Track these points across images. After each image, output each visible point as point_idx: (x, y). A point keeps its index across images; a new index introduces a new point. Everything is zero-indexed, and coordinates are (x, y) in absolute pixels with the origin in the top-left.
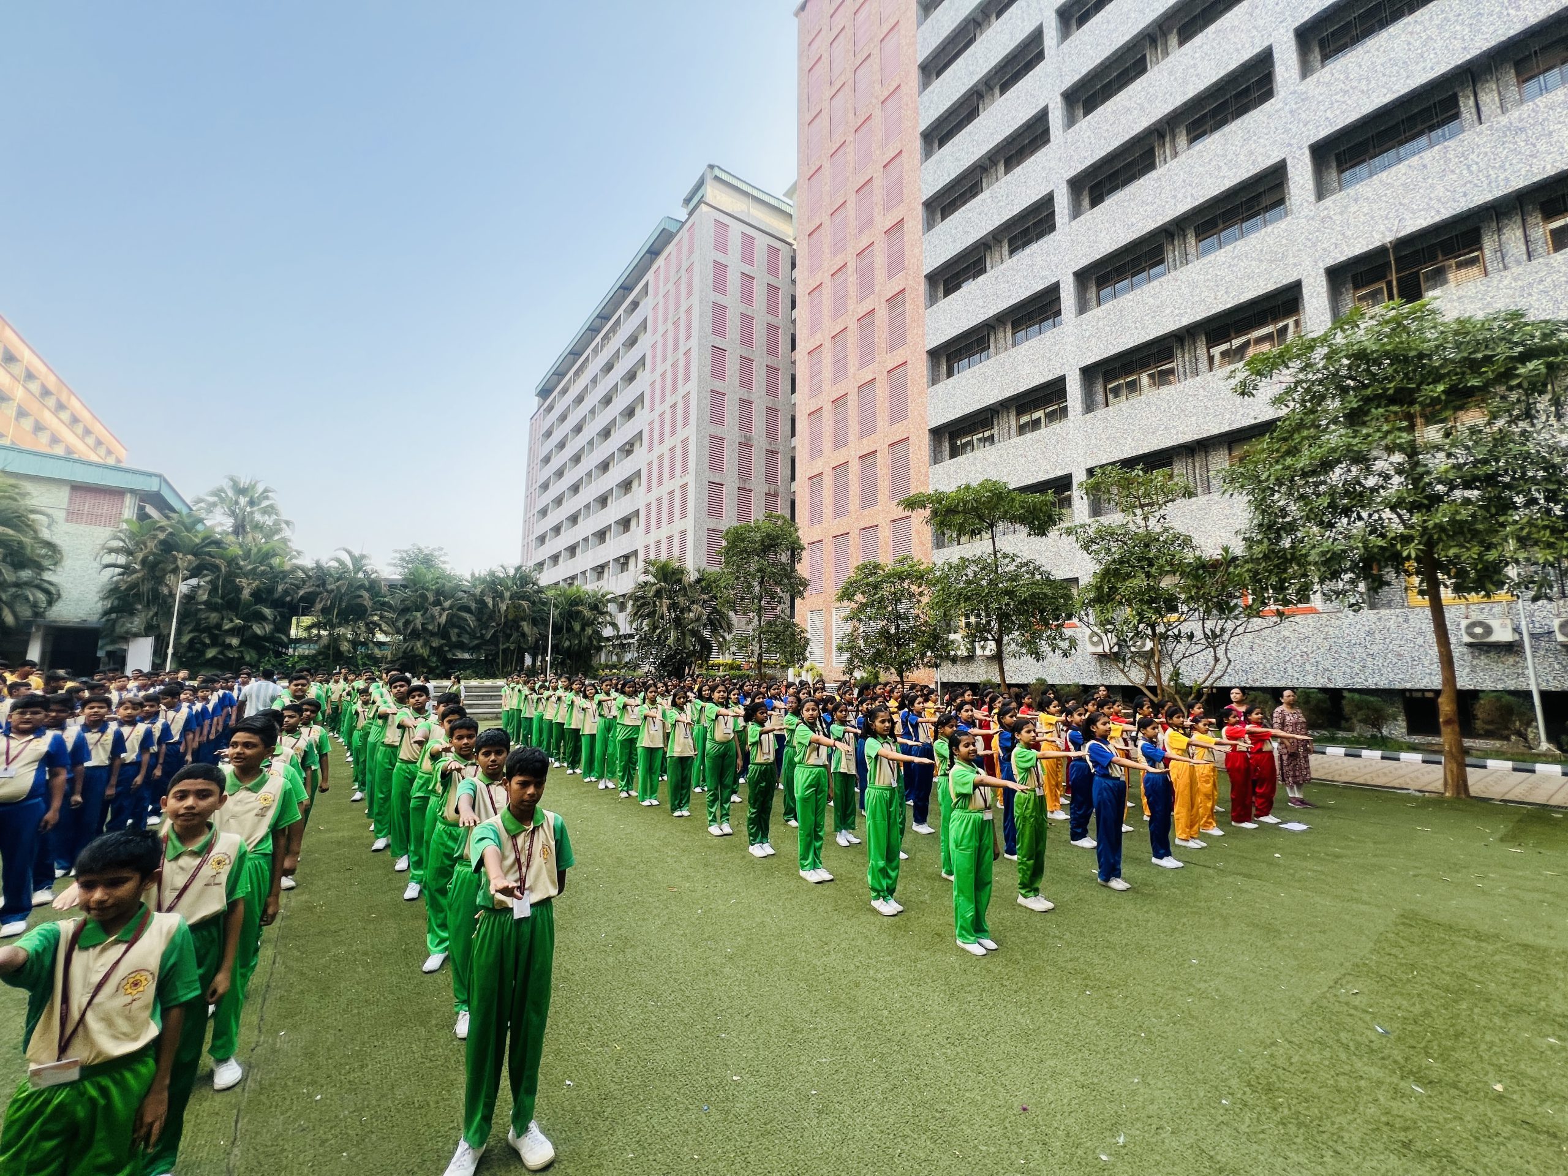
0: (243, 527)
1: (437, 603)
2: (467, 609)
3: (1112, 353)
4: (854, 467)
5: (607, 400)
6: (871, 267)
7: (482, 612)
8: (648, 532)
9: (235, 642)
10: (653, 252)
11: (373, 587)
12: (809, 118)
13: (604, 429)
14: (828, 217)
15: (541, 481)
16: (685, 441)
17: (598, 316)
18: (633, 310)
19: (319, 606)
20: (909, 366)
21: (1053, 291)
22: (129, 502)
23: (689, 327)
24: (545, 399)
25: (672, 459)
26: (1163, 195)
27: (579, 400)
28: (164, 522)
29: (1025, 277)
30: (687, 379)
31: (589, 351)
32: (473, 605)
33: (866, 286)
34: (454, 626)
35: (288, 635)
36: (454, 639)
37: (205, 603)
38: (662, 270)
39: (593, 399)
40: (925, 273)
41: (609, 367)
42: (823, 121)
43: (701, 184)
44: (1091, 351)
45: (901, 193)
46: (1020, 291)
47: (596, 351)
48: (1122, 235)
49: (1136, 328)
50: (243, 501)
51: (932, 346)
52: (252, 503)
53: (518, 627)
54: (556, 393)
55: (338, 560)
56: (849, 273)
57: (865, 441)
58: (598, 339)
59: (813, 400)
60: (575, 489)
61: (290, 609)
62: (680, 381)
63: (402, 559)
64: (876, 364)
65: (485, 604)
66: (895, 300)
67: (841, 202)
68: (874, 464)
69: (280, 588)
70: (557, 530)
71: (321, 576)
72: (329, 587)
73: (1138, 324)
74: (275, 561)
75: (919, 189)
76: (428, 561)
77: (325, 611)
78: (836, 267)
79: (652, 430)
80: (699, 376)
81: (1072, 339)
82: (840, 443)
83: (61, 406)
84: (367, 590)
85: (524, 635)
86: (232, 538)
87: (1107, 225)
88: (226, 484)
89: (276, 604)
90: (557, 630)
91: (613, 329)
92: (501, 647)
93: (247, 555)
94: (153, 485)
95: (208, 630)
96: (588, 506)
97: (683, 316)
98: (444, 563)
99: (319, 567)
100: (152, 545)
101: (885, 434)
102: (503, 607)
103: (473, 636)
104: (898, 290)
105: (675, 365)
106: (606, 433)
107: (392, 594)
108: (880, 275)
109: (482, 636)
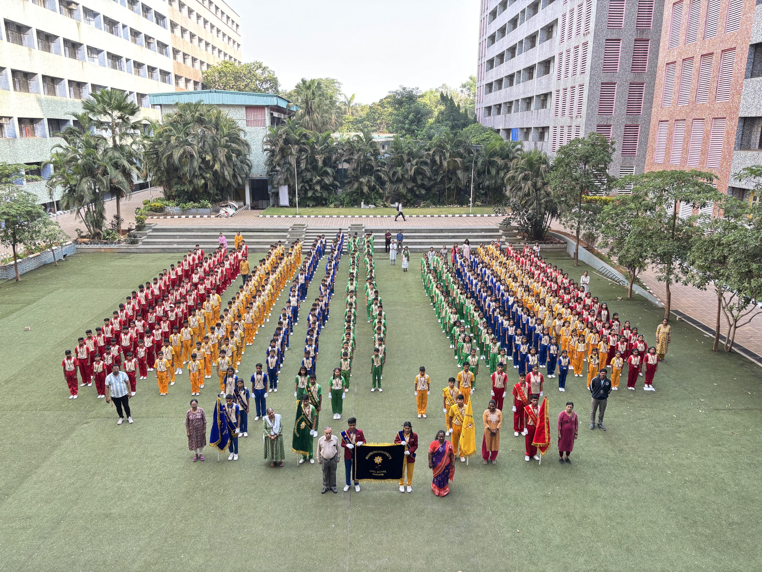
0: (311, 109)
1: (409, 161)
2: (426, 163)
7: (435, 166)
9: (319, 188)
15: (491, 9)
22: (267, 111)
32: (429, 161)
34: (419, 175)
36: (419, 182)
53: (456, 174)
60: (514, 23)
65: (435, 160)
69: (334, 157)
70: (503, 31)
71: (351, 149)
72: (355, 157)
77: (354, 169)
85: (459, 179)
89: (333, 167)
90: (479, 174)
92: (447, 186)
94: (274, 102)
95: (307, 182)
100: (280, 139)
102: (445, 164)
103: (429, 180)
109: (435, 180)
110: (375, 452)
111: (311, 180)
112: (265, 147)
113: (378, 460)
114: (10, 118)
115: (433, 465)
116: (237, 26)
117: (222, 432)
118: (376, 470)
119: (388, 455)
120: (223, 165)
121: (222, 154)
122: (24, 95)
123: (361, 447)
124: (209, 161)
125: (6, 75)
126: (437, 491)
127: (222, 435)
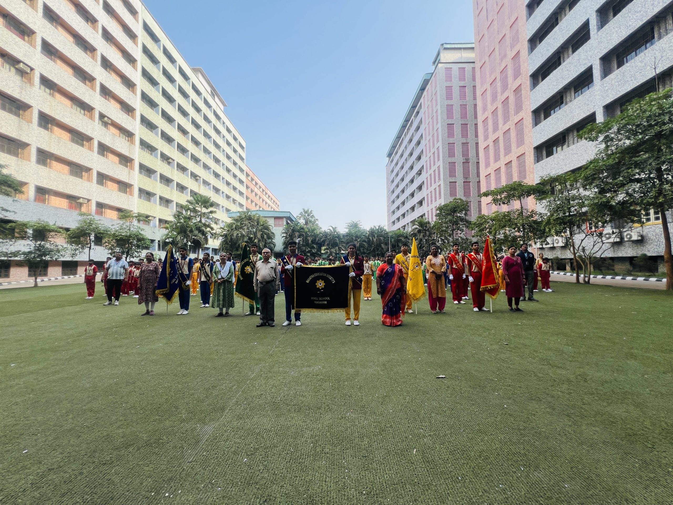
0: (307, 222)
1: (356, 240)
2: (365, 241)
3: (619, 96)
4: (503, 169)
5: (411, 154)
6: (506, 77)
7: (370, 242)
8: (428, 206)
9: (309, 254)
10: (423, 89)
11: (338, 237)
12: (478, 13)
13: (411, 166)
14: (488, 58)
16: (439, 167)
17: (405, 121)
18: (417, 115)
19: (326, 244)
20: (524, 120)
21: (589, 70)
22: (285, 220)
23: (437, 119)
24: (390, 158)
25: (435, 174)
26: (646, 5)
27: (402, 156)
28: (292, 225)
29: (575, 66)
30: (438, 141)
31: (403, 136)
32: (366, 240)
33: (505, 87)
34: (362, 247)
35: (321, 252)
37: (302, 245)
38: (426, 96)
39: (406, 154)
40: (530, 74)
41: (411, 141)
42: (484, 13)
43: (438, 54)
44: (608, 96)
45: (518, 38)
46: (573, 73)
47: (405, 135)
48: (624, 33)
49: (632, 80)
50: (306, 215)
51: (533, 109)
52: (308, 215)
53: (381, 246)
54: (393, 155)
55: (329, 229)
56: (497, 81)
57: (507, 157)
58: (406, 130)
59: (485, 142)
60: (403, 191)
61: (320, 245)
62: (435, 142)
63: (348, 226)
64: (510, 122)
65: (369, 239)
66: (517, 90)
67: (493, 49)
68: (511, 167)
69: (317, 239)
70: (398, 208)
71: (326, 235)
72: (328, 238)
73: (633, 78)
74: (315, 232)
75: (526, 34)
76: (355, 226)
77: (328, 245)
78: (492, 80)
79: (427, 165)
80: (442, 139)
81: (599, 92)
82: (497, 159)
83: (266, 193)
84: (337, 238)
85: (383, 249)
86: (305, 226)
87: (616, 29)
88: (302, 211)
89: (317, 244)
91: (411, 125)
92: (376, 253)
93: (309, 231)
94: (288, 215)
95: (303, 252)
96: (407, 198)
97: (435, 114)
98: (361, 225)
99: (325, 232)
100: (290, 230)
101: (515, 152)
102: (375, 240)
103: (367, 250)
104: (518, 85)
105: (433, 136)
106: (412, 168)
107: (344, 238)
108: (510, 80)
109: (370, 250)
110: (316, 275)
111: (305, 251)
112: (283, 235)
113: (320, 284)
114: (155, 217)
115: (382, 291)
116: (278, 206)
117: (170, 282)
118: (318, 296)
119: (331, 278)
120: (259, 241)
121: (259, 235)
122: (164, 209)
123: (301, 267)
124: (252, 237)
125: (156, 197)
126: (388, 320)
127: (170, 284)
